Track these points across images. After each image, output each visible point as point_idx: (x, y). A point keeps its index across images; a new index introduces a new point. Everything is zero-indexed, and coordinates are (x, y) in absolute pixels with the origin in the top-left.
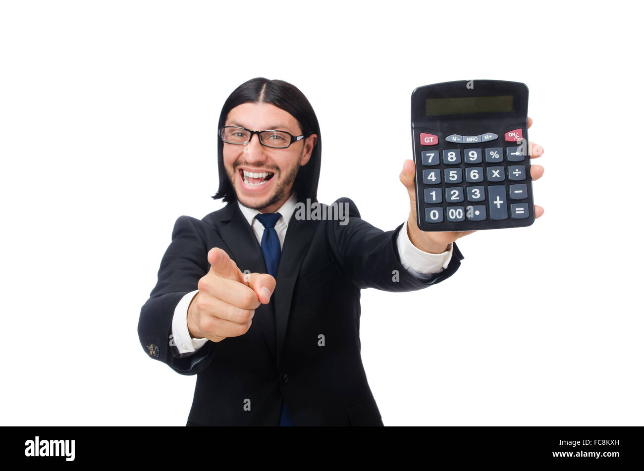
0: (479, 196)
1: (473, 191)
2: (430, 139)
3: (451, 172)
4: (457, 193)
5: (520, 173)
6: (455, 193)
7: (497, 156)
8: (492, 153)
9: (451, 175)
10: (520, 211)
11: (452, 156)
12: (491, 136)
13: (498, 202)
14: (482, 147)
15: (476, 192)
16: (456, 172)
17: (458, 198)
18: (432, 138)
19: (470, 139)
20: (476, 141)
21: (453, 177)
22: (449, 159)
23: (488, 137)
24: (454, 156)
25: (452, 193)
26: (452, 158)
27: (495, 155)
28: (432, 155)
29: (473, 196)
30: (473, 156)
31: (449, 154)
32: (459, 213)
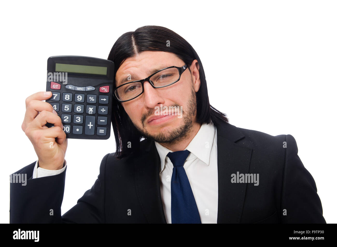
0: (80, 121)
1: (77, 118)
2: (56, 86)
3: (66, 106)
4: (68, 118)
5: (105, 110)
6: (66, 118)
7: (93, 100)
8: (90, 98)
9: (65, 107)
10: (102, 131)
11: (67, 97)
12: (91, 88)
13: (90, 125)
14: (86, 94)
15: (78, 118)
16: (68, 106)
17: (68, 121)
18: (57, 86)
19: (79, 89)
20: (83, 90)
21: (67, 109)
22: (66, 98)
23: (89, 88)
24: (68, 97)
25: (65, 117)
26: (67, 98)
27: (92, 99)
28: (56, 95)
29: (77, 121)
30: (79, 98)
31: (66, 96)
32: (67, 128)
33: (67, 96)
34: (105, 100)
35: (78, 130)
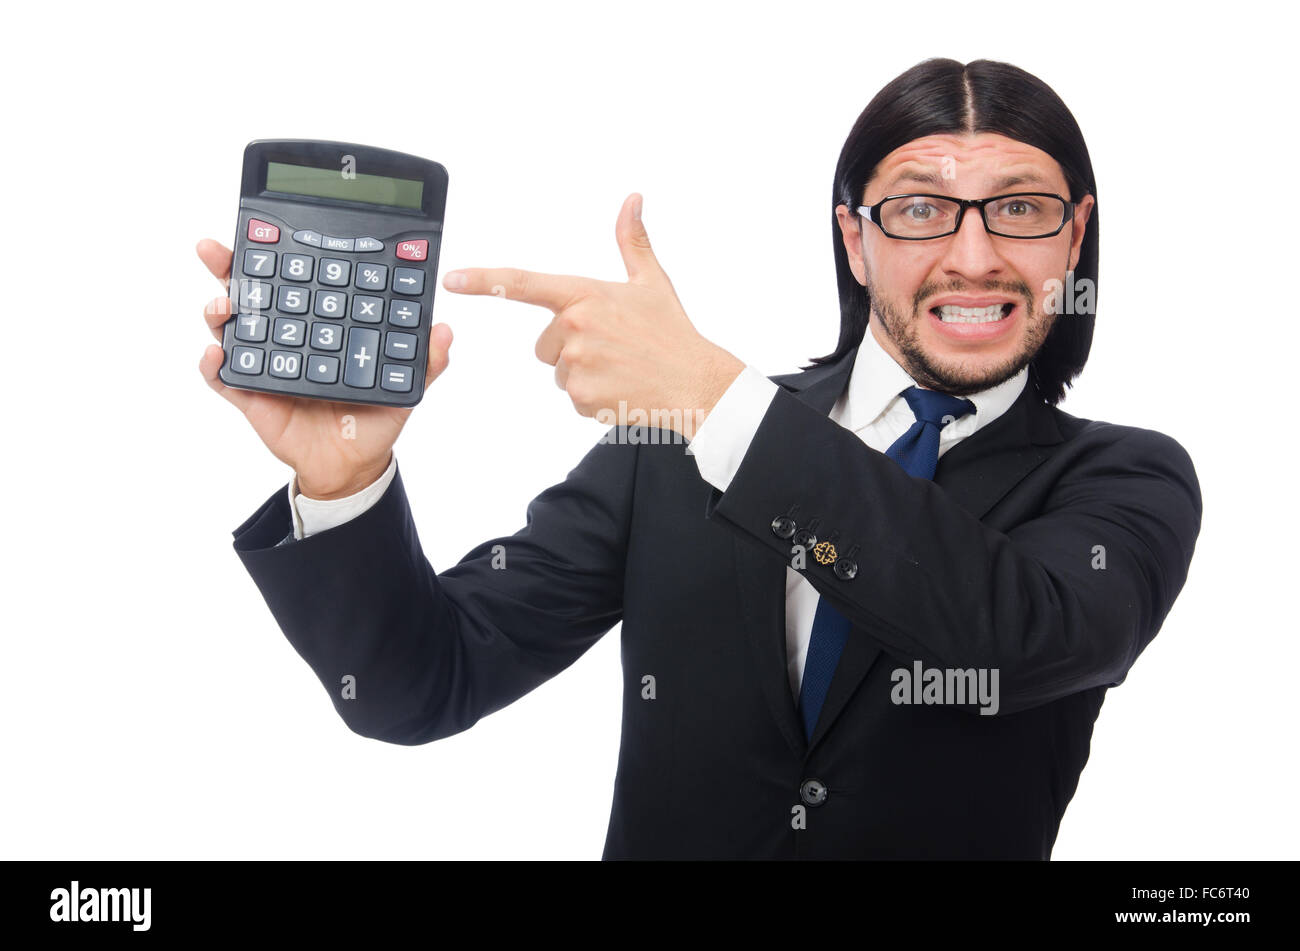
0: (331, 340)
1: (323, 331)
2: (265, 232)
3: (290, 293)
4: (294, 329)
5: (410, 314)
6: (290, 329)
7: (376, 280)
8: (367, 273)
9: (289, 297)
10: (398, 378)
11: (297, 267)
12: (371, 244)
13: (363, 357)
14: (356, 260)
15: (327, 333)
16: (298, 294)
17: (294, 339)
18: (268, 230)
19: (334, 243)
20: (345, 248)
21: (293, 302)
22: (291, 271)
23: (366, 244)
24: (300, 267)
25: (285, 327)
26: (296, 270)
27: (373, 277)
28: (263, 258)
29: (321, 340)
30: (333, 273)
31: (293, 262)
32: (291, 363)
33: (297, 264)
34: (411, 281)
35: (322, 369)
